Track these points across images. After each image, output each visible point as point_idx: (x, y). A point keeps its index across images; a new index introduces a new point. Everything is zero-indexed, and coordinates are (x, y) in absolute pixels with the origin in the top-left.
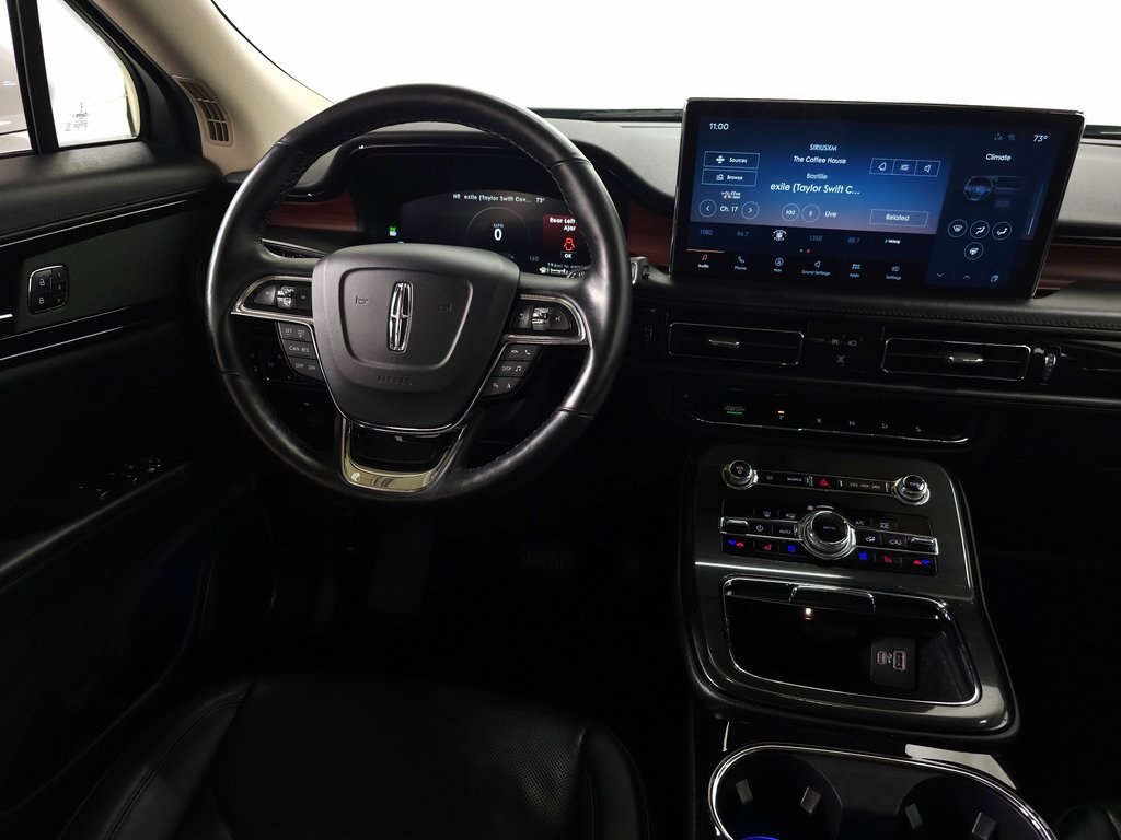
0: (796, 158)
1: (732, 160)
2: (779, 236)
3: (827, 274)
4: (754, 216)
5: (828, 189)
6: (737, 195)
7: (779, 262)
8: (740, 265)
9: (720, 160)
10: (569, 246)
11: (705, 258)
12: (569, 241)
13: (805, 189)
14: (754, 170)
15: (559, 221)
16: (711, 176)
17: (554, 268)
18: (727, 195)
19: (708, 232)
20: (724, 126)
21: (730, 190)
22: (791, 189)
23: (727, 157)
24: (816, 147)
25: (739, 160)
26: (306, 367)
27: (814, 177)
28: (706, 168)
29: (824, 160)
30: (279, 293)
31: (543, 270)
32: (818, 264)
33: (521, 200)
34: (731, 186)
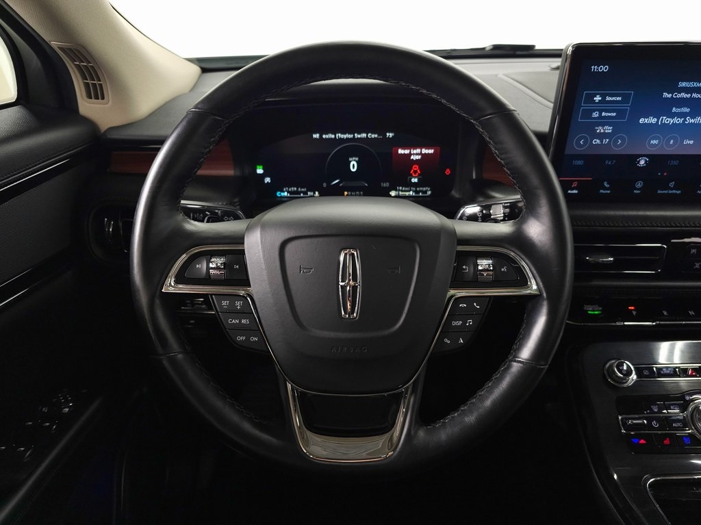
0: (666, 95)
1: (608, 98)
2: (642, 162)
3: (679, 192)
4: (622, 147)
5: (689, 120)
6: (609, 129)
7: (639, 185)
8: (605, 189)
9: (598, 98)
10: (415, 172)
11: (575, 185)
12: (415, 167)
13: (670, 121)
14: (627, 107)
15: (407, 152)
16: (588, 113)
17: (402, 191)
18: (600, 130)
19: (580, 163)
20: (604, 68)
21: (603, 125)
22: (658, 121)
23: (603, 96)
24: (683, 84)
25: (614, 98)
26: (248, 339)
27: (679, 110)
28: (584, 106)
29: (689, 96)
30: (211, 265)
31: (393, 193)
32: (672, 184)
33: (373, 136)
34: (603, 122)
